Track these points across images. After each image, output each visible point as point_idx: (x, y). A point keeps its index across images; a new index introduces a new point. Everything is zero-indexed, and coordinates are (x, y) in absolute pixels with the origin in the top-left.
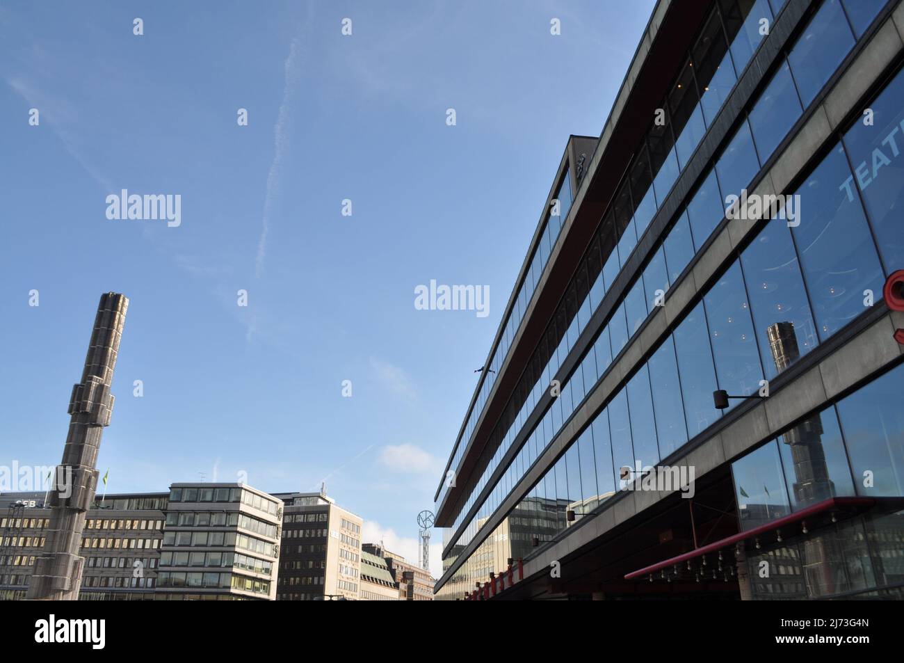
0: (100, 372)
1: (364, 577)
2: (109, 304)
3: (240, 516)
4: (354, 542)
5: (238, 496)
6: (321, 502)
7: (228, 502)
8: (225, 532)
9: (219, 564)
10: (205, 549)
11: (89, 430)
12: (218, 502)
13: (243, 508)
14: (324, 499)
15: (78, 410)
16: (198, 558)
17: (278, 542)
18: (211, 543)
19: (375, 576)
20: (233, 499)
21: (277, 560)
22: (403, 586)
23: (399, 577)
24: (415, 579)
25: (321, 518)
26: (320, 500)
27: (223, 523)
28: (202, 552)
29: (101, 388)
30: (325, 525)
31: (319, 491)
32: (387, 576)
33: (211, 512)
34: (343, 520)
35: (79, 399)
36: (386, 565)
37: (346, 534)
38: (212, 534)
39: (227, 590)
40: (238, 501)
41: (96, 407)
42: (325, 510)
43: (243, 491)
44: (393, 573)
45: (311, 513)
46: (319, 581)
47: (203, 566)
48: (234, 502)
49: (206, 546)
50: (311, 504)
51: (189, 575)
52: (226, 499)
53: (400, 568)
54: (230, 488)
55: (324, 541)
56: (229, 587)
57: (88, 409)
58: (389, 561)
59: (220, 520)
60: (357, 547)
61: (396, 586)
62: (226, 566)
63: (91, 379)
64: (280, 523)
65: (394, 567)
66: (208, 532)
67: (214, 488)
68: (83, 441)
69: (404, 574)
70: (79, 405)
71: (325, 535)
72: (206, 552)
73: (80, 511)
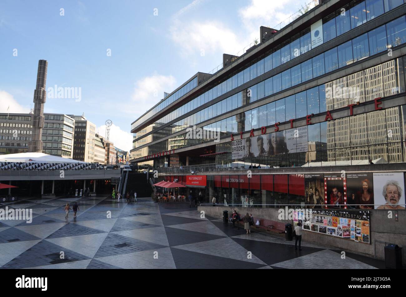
0: (43, 86)
1: (96, 145)
2: (42, 64)
3: (64, 125)
4: (93, 133)
5: (63, 118)
6: (83, 119)
7: (59, 120)
8: (59, 130)
9: (57, 140)
10: (52, 135)
11: (42, 104)
12: (56, 120)
13: (65, 122)
14: (84, 119)
15: (37, 98)
16: (50, 138)
17: (73, 133)
18: (54, 133)
19: (98, 145)
20: (61, 119)
21: (73, 139)
22: (106, 148)
23: (105, 145)
24: (110, 146)
25: (84, 125)
26: (82, 118)
27: (58, 127)
28: (51, 136)
29: (44, 91)
30: (85, 127)
31: (82, 115)
32: (101, 144)
33: (53, 123)
34: (91, 126)
35: (38, 94)
36: (101, 141)
37: (91, 130)
38: (54, 131)
39: (61, 149)
40: (63, 120)
41: (43, 97)
42: (85, 122)
43: (65, 117)
44: (103, 144)
45: (80, 123)
46: (83, 146)
47: (52, 141)
48: (62, 120)
49: (52, 134)
50: (80, 120)
51: (47, 143)
52: (59, 119)
53: (105, 142)
54: (60, 116)
55: (85, 133)
56: (61, 148)
57: (41, 98)
58: (102, 139)
59: (57, 126)
60: (94, 135)
61: (104, 148)
62: (60, 141)
63: (41, 88)
64: (74, 127)
65: (103, 141)
66: (53, 130)
67: (54, 115)
68: (40, 108)
69: (107, 144)
70: (38, 96)
71: (85, 131)
72: (52, 136)
73: (41, 128)
